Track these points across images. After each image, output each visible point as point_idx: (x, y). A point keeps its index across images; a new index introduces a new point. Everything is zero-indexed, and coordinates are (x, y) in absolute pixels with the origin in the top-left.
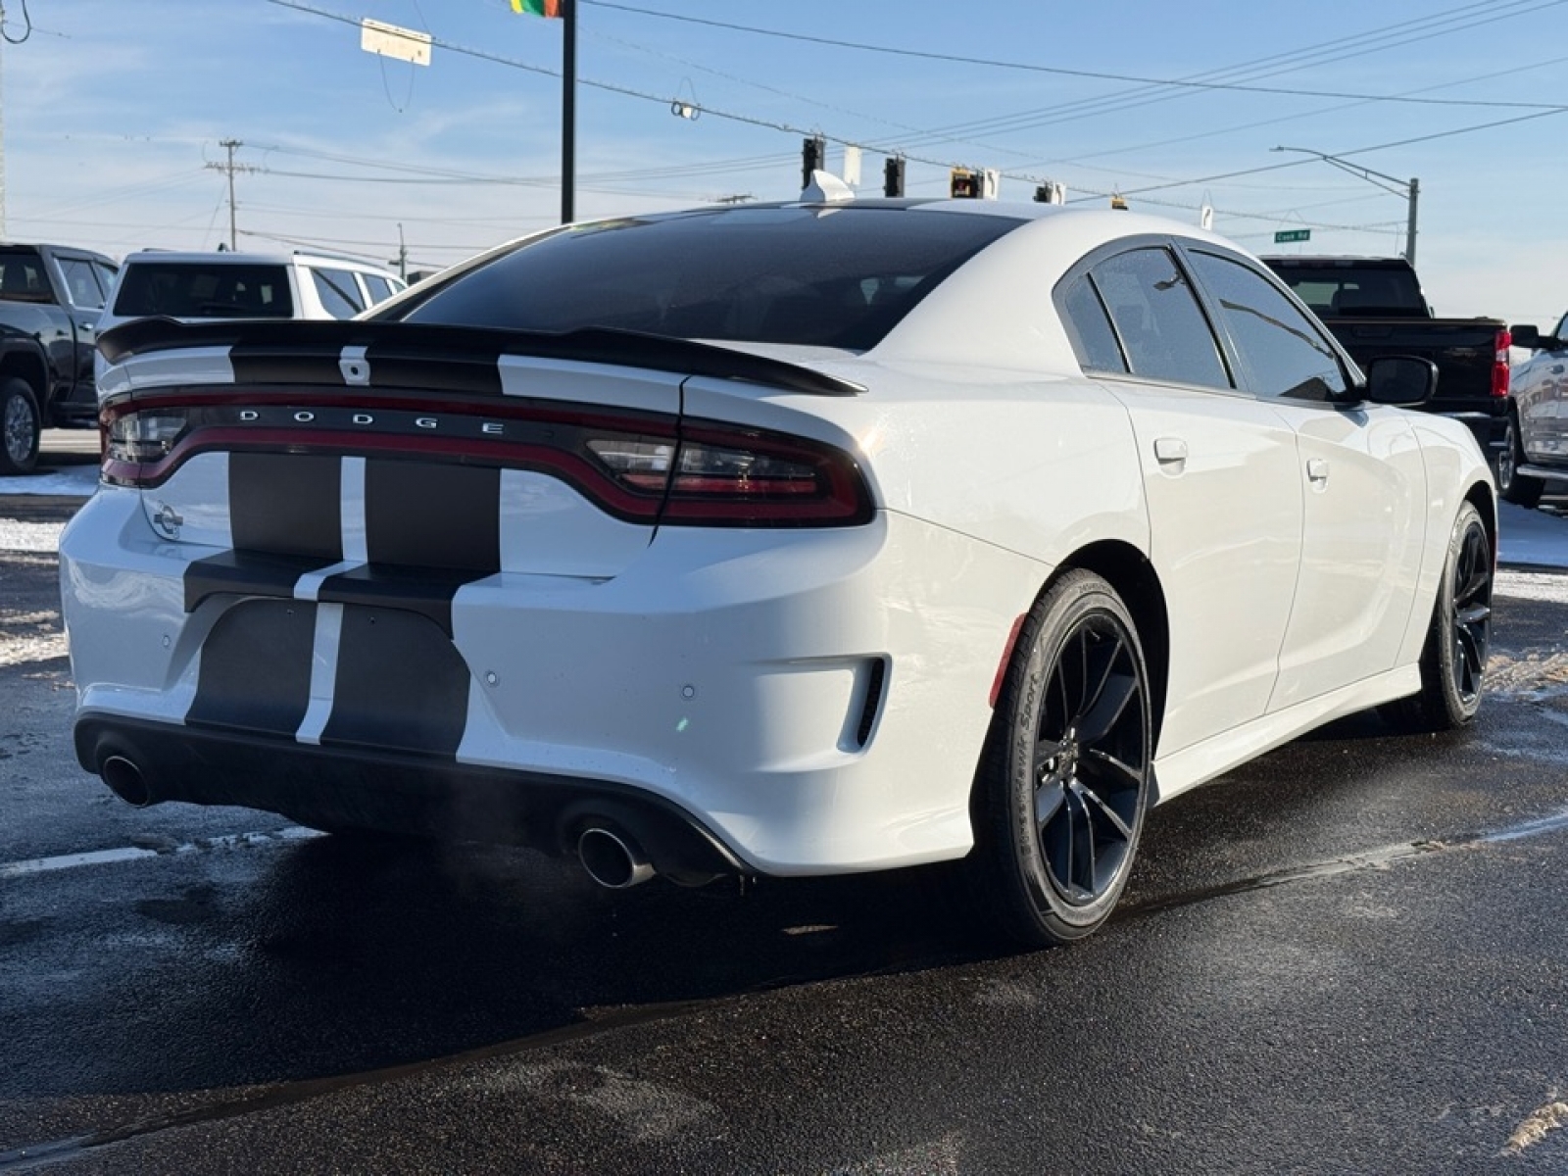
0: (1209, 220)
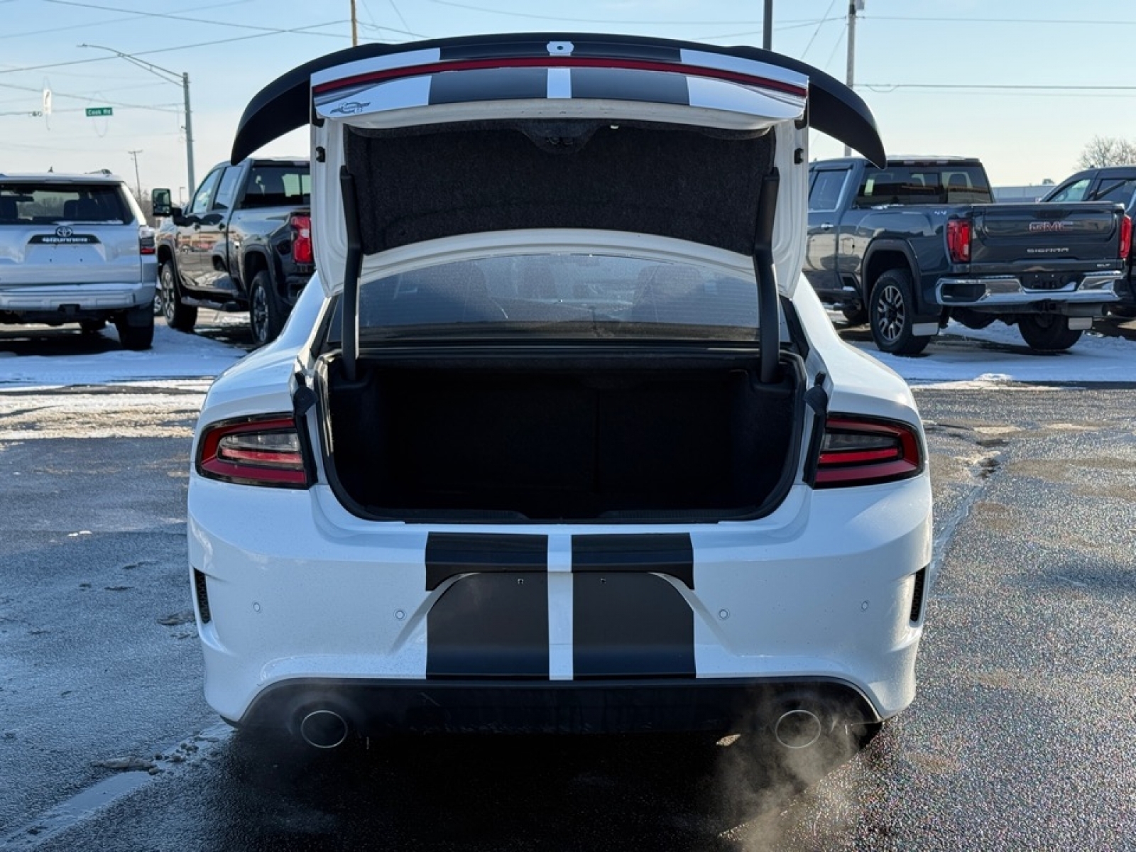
0: (49, 100)
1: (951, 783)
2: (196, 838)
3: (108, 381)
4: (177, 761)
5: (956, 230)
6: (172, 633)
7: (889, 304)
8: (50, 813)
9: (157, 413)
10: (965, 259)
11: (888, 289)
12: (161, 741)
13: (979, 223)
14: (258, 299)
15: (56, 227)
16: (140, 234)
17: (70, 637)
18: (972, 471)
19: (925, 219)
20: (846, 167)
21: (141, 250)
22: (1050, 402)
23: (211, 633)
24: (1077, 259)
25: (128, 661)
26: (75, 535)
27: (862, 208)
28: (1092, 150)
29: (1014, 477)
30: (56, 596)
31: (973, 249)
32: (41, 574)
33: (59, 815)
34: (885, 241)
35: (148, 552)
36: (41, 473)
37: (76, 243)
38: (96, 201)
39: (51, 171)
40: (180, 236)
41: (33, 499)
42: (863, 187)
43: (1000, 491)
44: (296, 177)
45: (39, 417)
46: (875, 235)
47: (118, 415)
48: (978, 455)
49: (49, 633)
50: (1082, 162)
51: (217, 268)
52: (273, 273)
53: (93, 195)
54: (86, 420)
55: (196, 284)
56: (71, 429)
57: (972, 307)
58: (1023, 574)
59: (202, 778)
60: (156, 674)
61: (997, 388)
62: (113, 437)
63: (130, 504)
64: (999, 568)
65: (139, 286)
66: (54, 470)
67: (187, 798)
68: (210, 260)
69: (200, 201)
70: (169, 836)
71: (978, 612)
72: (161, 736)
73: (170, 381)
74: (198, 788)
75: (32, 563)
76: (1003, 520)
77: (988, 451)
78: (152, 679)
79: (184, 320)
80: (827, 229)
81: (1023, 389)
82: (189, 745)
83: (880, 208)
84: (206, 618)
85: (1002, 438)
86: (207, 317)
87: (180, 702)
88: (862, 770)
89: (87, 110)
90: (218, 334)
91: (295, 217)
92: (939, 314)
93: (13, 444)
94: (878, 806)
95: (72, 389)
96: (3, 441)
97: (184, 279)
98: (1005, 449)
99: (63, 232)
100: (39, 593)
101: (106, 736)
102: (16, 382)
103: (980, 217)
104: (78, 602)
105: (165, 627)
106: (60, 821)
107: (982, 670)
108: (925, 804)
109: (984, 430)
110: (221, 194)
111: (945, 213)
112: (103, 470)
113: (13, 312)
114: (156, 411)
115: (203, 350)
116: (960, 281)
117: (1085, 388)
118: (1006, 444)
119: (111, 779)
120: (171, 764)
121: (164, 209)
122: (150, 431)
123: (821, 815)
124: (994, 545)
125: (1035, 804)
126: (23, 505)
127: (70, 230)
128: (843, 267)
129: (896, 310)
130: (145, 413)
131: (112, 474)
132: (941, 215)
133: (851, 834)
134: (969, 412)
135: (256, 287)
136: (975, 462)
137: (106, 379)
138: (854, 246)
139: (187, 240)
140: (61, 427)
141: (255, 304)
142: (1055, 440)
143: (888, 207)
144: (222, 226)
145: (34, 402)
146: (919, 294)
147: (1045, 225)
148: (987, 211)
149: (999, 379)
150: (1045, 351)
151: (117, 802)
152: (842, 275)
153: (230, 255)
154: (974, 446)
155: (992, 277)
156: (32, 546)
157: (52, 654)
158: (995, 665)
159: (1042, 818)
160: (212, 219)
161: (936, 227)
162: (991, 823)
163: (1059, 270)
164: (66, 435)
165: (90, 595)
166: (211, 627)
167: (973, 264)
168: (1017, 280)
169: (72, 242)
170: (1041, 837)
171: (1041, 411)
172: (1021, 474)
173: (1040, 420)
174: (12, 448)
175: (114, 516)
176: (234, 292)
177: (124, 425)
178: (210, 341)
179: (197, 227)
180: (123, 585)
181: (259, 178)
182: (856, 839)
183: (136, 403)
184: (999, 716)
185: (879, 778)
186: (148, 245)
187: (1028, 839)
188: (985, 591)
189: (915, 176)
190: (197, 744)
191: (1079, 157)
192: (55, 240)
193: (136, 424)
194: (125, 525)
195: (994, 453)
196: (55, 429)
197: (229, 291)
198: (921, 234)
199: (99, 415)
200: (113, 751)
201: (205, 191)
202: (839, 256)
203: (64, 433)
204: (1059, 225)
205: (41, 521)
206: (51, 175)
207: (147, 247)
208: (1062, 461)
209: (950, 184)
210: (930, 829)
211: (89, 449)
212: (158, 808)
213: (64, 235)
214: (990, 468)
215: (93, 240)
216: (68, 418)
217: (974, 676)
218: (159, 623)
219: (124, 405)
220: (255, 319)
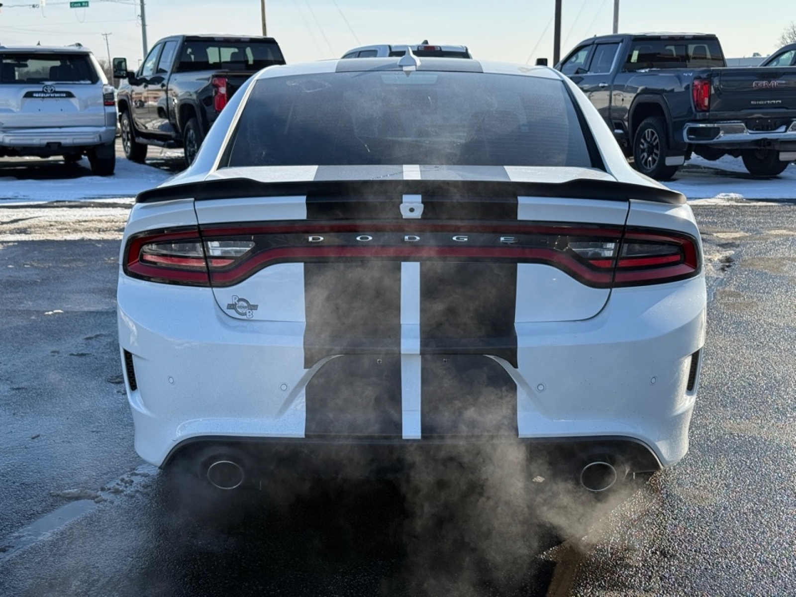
1: (714, 513)
2: (129, 556)
3: (81, 199)
4: (117, 492)
5: (699, 87)
6: (118, 390)
7: (648, 142)
8: (16, 534)
9: (115, 222)
10: (705, 109)
11: (648, 132)
12: (105, 476)
13: (716, 82)
14: (190, 139)
15: (43, 86)
16: (104, 90)
17: (41, 392)
18: (714, 266)
19: (677, 79)
20: (619, 41)
21: (104, 102)
22: (768, 214)
23: (137, 398)
24: (787, 109)
25: (84, 411)
26: (50, 313)
27: (629, 71)
28: (789, 32)
29: (746, 270)
30: (33, 360)
31: (711, 102)
32: (23, 343)
33: (23, 536)
34: (646, 96)
35: (103, 327)
36: (28, 266)
37: (57, 97)
38: (72, 67)
39: (39, 44)
40: (134, 93)
41: (21, 286)
42: (630, 56)
43: (736, 281)
44: (217, 49)
45: (30, 224)
46: (639, 91)
47: (87, 223)
48: (717, 254)
49: (26, 389)
50: (782, 40)
51: (161, 116)
52: (200, 119)
53: (70, 62)
54: (63, 227)
55: (146, 128)
56: (52, 233)
57: (710, 144)
58: (758, 346)
59: (135, 507)
60: (104, 422)
61: (728, 204)
62: (82, 240)
63: (92, 290)
64: (740, 341)
65: (103, 129)
66: (38, 264)
67: (123, 523)
68: (156, 111)
69: (148, 67)
70: (107, 554)
71: (726, 375)
72: (105, 472)
73: (125, 199)
74: (132, 515)
75: (17, 335)
76: (741, 303)
77: (725, 251)
78: (101, 426)
79: (138, 154)
80: (603, 87)
81: (747, 204)
82: (127, 479)
83: (643, 71)
84: (133, 386)
85: (734, 241)
86: (154, 152)
87: (121, 444)
88: (644, 502)
89: (71, 3)
90: (162, 165)
91: (215, 79)
92: (685, 150)
93: (10, 244)
94: (658, 532)
95: (55, 204)
96: (2, 242)
97: (137, 125)
98: (738, 249)
99: (48, 89)
100: (21, 358)
101: (63, 471)
102: (15, 198)
103: (717, 78)
104: (49, 365)
105: (113, 385)
106: (24, 541)
107: (732, 421)
108: (695, 531)
109: (721, 235)
110: (163, 62)
111: (691, 75)
112: (73, 265)
113: (13, 147)
114: (115, 220)
115: (151, 176)
116: (701, 125)
117: (792, 204)
118: (738, 246)
119: (66, 506)
120: (112, 495)
121: (122, 73)
122: (109, 236)
123: (614, 540)
124: (734, 323)
125: (781, 531)
126: (13, 290)
127: (53, 88)
128: (615, 115)
129: (654, 147)
130: (107, 222)
131: (80, 267)
132: (688, 76)
133: (638, 556)
134: (709, 222)
135: (188, 130)
136: (716, 259)
137: (80, 197)
138: (623, 100)
139: (140, 96)
140: (45, 232)
141: (187, 143)
142: (773, 243)
143: (649, 71)
144: (163, 86)
145: (27, 214)
146: (671, 134)
147: (764, 83)
148: (723, 73)
149: (730, 197)
150: (762, 176)
151: (69, 526)
152: (614, 121)
153: (169, 106)
154: (714, 248)
155: (725, 122)
156: (18, 321)
157: (27, 406)
158: (741, 417)
159: (787, 543)
160: (156, 80)
161: (684, 85)
162: (747, 547)
163: (773, 116)
164: (49, 238)
165: (58, 360)
166: (137, 393)
167: (711, 113)
168: (743, 124)
169: (54, 97)
170: (787, 558)
171: (762, 221)
172: (751, 268)
173: (762, 228)
174: (8, 247)
175: (80, 299)
176: (172, 134)
177: (91, 230)
178: (156, 169)
179: (146, 86)
180: (83, 352)
181: (189, 50)
182: (642, 560)
183: (100, 214)
184: (747, 458)
185: (657, 509)
186: (109, 99)
187: (777, 561)
188: (730, 359)
189: (668, 47)
190: (133, 478)
191: (780, 36)
192: (42, 95)
193: (99, 230)
194: (87, 306)
195: (730, 253)
196: (41, 233)
197: (169, 133)
198: (672, 91)
199: (73, 223)
200: (68, 484)
201: (151, 60)
202: (612, 108)
203: (48, 236)
204: (775, 83)
205: (25, 302)
206: (39, 47)
207: (109, 101)
208: (780, 258)
209: (694, 54)
210: (700, 552)
211: (65, 248)
212: (100, 531)
213: (49, 91)
214: (727, 264)
215: (70, 95)
216: (51, 225)
217: (728, 425)
218: (109, 381)
219: (91, 216)
220: (188, 154)
